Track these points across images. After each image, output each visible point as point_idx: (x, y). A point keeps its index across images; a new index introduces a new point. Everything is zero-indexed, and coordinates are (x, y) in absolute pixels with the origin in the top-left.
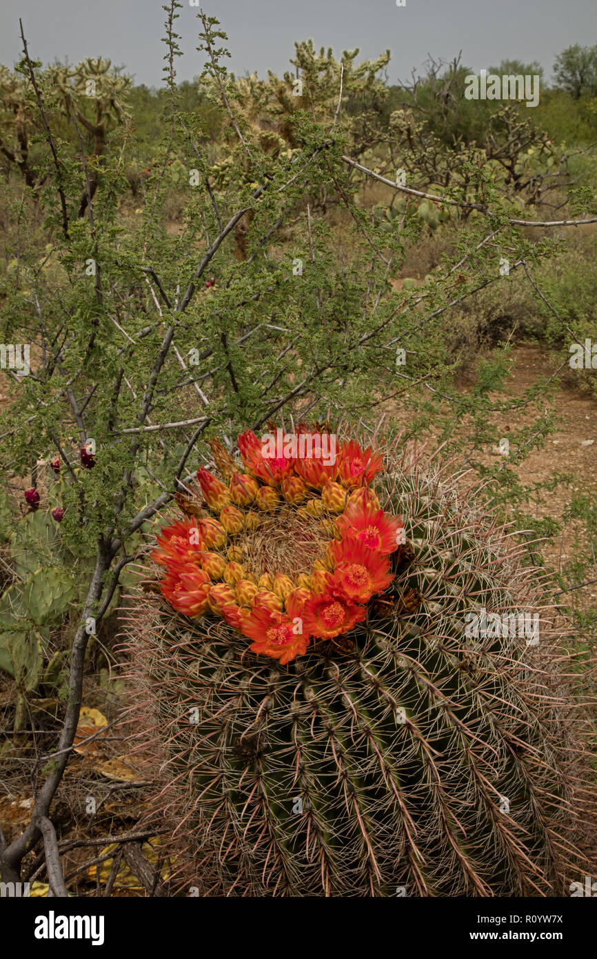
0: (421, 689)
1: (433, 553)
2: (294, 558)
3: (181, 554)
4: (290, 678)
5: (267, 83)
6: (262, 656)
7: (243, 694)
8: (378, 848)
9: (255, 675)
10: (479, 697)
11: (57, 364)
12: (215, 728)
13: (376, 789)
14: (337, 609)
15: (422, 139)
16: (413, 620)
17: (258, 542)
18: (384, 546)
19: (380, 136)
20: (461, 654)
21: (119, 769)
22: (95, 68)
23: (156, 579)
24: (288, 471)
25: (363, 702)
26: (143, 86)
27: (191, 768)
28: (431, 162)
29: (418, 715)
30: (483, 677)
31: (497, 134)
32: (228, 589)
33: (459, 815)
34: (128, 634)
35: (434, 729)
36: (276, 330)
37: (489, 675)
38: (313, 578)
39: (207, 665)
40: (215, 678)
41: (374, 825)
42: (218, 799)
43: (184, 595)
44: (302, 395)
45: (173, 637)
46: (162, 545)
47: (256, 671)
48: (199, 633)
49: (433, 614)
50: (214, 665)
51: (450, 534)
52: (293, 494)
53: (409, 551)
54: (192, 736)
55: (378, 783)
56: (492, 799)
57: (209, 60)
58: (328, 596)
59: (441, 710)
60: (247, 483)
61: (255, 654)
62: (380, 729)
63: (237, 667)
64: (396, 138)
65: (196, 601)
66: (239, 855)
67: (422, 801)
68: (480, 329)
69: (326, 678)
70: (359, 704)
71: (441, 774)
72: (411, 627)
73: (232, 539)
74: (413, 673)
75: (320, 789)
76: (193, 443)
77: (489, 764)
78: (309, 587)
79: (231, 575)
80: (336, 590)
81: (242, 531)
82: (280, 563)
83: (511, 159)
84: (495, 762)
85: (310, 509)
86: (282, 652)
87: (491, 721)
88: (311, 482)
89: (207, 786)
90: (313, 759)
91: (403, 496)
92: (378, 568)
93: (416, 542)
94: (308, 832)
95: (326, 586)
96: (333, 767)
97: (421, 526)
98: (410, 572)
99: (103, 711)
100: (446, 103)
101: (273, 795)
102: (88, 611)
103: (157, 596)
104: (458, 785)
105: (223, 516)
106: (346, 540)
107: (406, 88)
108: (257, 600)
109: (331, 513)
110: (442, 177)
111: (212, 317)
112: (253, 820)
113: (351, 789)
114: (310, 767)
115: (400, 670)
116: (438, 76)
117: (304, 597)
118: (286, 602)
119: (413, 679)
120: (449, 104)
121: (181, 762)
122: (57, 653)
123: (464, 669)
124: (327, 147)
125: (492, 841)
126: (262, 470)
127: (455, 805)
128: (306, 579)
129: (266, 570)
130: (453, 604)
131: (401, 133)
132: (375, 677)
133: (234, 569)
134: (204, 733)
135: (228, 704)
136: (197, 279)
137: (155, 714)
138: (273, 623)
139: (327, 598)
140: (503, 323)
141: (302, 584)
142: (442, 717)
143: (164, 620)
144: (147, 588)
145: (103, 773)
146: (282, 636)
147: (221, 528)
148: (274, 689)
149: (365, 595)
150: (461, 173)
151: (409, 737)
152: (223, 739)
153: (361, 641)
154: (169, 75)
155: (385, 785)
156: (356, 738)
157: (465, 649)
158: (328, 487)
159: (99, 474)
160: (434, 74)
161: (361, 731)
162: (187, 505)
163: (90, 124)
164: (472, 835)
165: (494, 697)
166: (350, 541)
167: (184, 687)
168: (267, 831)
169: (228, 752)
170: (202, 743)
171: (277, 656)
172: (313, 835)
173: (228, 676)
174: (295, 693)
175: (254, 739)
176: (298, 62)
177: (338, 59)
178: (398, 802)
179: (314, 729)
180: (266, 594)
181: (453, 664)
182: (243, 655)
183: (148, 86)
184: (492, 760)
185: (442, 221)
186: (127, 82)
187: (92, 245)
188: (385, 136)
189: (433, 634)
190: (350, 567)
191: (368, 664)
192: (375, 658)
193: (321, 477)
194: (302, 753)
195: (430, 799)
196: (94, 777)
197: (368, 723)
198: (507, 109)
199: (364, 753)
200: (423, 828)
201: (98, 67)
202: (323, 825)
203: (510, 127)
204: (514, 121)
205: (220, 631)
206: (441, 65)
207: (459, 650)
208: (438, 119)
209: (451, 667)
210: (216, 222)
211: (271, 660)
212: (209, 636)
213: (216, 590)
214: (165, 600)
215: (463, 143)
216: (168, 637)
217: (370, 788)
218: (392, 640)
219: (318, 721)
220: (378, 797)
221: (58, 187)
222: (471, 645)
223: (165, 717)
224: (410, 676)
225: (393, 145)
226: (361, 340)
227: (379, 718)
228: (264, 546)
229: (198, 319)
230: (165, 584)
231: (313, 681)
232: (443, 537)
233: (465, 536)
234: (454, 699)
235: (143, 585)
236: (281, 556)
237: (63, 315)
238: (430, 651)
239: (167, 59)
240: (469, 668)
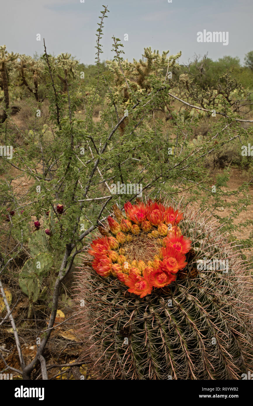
0: (197, 309)
1: (203, 254)
2: (146, 254)
3: (101, 251)
4: (143, 303)
5: (132, 63)
6: (133, 294)
7: (125, 309)
8: (178, 374)
9: (130, 301)
10: (221, 313)
11: (48, 172)
12: (113, 322)
13: (178, 350)
14: (164, 275)
15: (193, 86)
16: (195, 281)
17: (132, 247)
18: (183, 250)
19: (175, 84)
20: (214, 295)
21: (69, 335)
22: (65, 57)
23: (90, 261)
24: (144, 219)
25: (173, 314)
26: (83, 64)
27: (102, 338)
28: (196, 95)
29: (196, 320)
30: (223, 305)
31: (221, 84)
32: (119, 266)
33: (211, 362)
34: (78, 282)
35: (203, 326)
36: (135, 160)
37: (225, 304)
38: (154, 263)
39: (110, 297)
40: (113, 302)
41: (176, 365)
42: (113, 352)
43: (101, 268)
44: (150, 188)
45: (96, 285)
46: (92, 247)
47: (130, 300)
48: (107, 284)
49: (202, 279)
50: (113, 297)
51: (210, 246)
52: (146, 228)
53: (193, 252)
54: (103, 325)
55: (179, 347)
56: (225, 355)
57: (116, 55)
58: (160, 270)
59: (205, 318)
60: (127, 223)
61: (130, 293)
62: (180, 325)
63: (122, 298)
64: (182, 85)
65: (106, 270)
66: (121, 375)
67: (197, 355)
68: (215, 161)
69: (159, 304)
70: (172, 315)
71: (205, 344)
72: (193, 284)
73: (121, 245)
74: (194, 302)
75: (155, 349)
76: (105, 206)
77: (224, 341)
78: (152, 266)
79: (121, 260)
80: (164, 268)
81: (125, 243)
82: (141, 256)
83: (227, 94)
84: (227, 340)
85: (153, 234)
86: (141, 293)
87: (225, 323)
88: (154, 223)
89: (109, 346)
90: (152, 337)
91: (191, 230)
92: (181, 259)
93: (196, 249)
94: (150, 367)
95: (160, 266)
96: (160, 340)
97: (198, 242)
98: (194, 261)
99: (63, 311)
100: (202, 72)
101: (136, 351)
102: (61, 272)
103: (90, 268)
104: (212, 349)
105: (117, 236)
106: (167, 247)
107: (186, 66)
108: (131, 271)
109: (162, 236)
110: (200, 101)
111: (116, 156)
112: (127, 361)
113: (168, 350)
114: (151, 340)
115: (189, 301)
116: (198, 61)
117: (150, 270)
118: (143, 272)
119: (194, 305)
120: (203, 72)
121: (98, 336)
122: (45, 287)
123: (215, 302)
124: (163, 89)
125: (225, 373)
126: (134, 218)
127: (210, 357)
128: (151, 263)
129: (135, 259)
130: (210, 275)
131: (184, 83)
132: (178, 304)
133: (122, 258)
134: (108, 324)
135: (118, 313)
136: (109, 140)
137: (88, 316)
138: (137, 280)
139: (160, 271)
140: (225, 158)
141: (149, 265)
142: (205, 321)
143: (93, 277)
144: (86, 264)
145: (63, 336)
146: (141, 286)
147: (117, 241)
148: (137, 307)
149: (175, 270)
150: (208, 99)
151: (192, 329)
152: (116, 327)
153: (173, 289)
154: (98, 60)
155: (182, 348)
156: (170, 329)
157: (216, 293)
158: (161, 225)
159: (68, 218)
160: (197, 61)
161: (172, 326)
162: (103, 231)
163: (62, 78)
164: (217, 370)
165: (227, 313)
166: (169, 248)
167: (100, 305)
168: (133, 365)
169: (117, 333)
170: (107, 328)
171: (139, 294)
172: (152, 368)
173: (118, 301)
174: (146, 309)
175: (128, 328)
176: (145, 55)
177: (161, 55)
178: (187, 356)
179: (153, 325)
180: (135, 268)
181: (210, 299)
182: (125, 293)
183: (85, 64)
184: (226, 339)
185: (199, 118)
186: (77, 62)
187: (70, 127)
188: (178, 84)
189: (203, 287)
190: (169, 259)
191: (176, 298)
192: (179, 296)
193: (158, 221)
194: (148, 334)
195: (200, 355)
196: (59, 338)
197: (175, 323)
198: (226, 74)
199: (173, 335)
200: (196, 366)
201: (66, 56)
202: (156, 364)
203: (227, 82)
204: (229, 79)
205: (116, 283)
206: (200, 57)
207: (213, 294)
208: (198, 78)
209: (210, 300)
210: (117, 118)
211: (136, 295)
212: (111, 285)
213: (114, 266)
214: (93, 269)
215: (209, 88)
216: (94, 285)
217: (176, 349)
218: (186, 289)
219: (155, 321)
220: (179, 353)
221: (56, 104)
222: (218, 291)
223: (92, 317)
224: (193, 304)
225: (181, 88)
226: (174, 166)
227: (180, 321)
228: (134, 249)
229: (110, 157)
230: (94, 263)
231: (153, 305)
232: (207, 247)
233: (216, 247)
234: (211, 314)
235: (84, 263)
236: (141, 253)
237: (52, 153)
238: (201, 294)
239: (97, 54)
240: (217, 301)
